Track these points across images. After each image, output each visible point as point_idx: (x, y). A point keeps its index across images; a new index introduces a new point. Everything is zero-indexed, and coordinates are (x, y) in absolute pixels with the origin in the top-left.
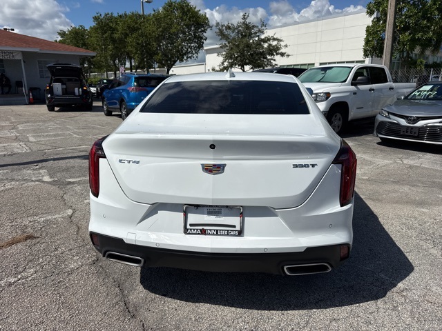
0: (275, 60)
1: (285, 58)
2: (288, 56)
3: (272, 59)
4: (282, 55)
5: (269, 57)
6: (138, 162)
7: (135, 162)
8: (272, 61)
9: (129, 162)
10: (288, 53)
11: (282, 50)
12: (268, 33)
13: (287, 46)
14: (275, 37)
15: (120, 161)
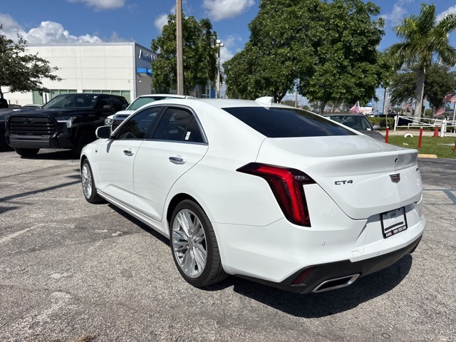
0: (41, 83)
1: (56, 82)
2: (60, 79)
3: (36, 82)
4: (53, 78)
5: (33, 79)
6: (352, 182)
7: (348, 182)
8: (38, 84)
9: (344, 182)
10: (60, 76)
11: (53, 73)
12: (30, 51)
13: (57, 69)
14: (38, 56)
15: (336, 183)
